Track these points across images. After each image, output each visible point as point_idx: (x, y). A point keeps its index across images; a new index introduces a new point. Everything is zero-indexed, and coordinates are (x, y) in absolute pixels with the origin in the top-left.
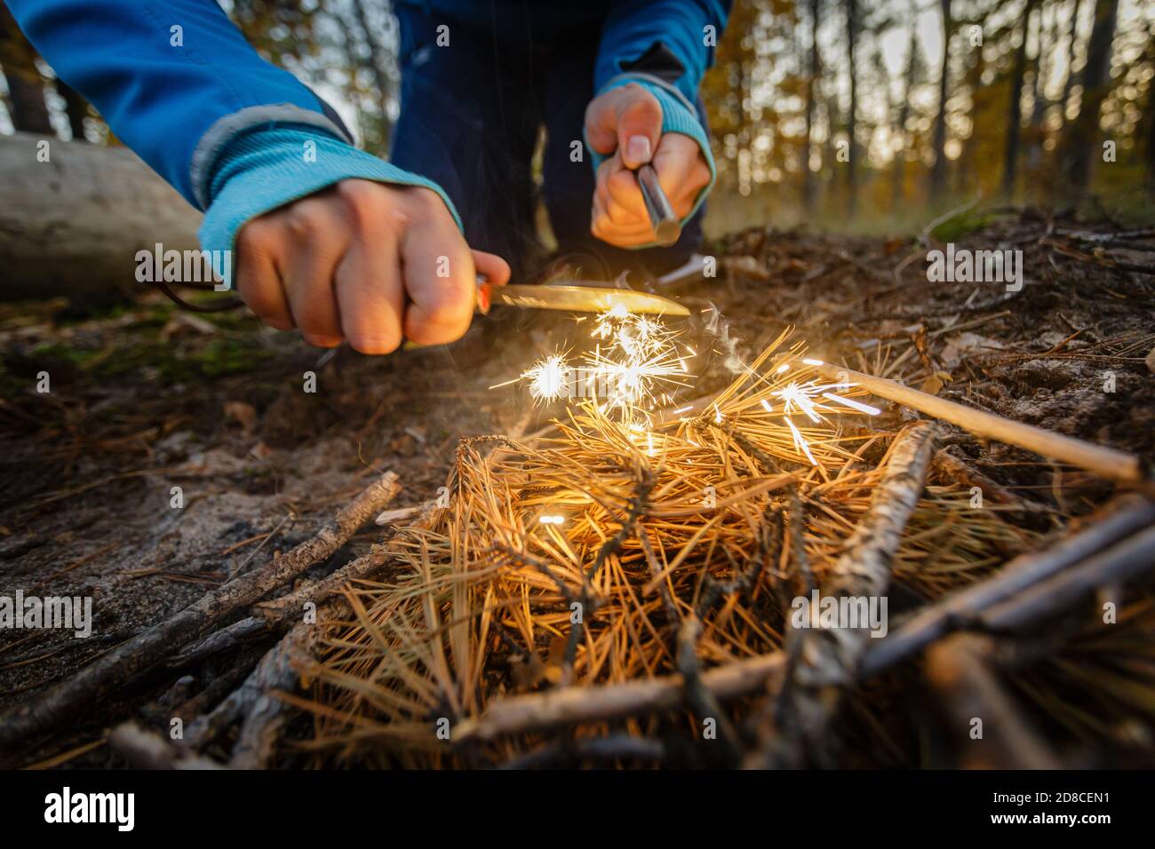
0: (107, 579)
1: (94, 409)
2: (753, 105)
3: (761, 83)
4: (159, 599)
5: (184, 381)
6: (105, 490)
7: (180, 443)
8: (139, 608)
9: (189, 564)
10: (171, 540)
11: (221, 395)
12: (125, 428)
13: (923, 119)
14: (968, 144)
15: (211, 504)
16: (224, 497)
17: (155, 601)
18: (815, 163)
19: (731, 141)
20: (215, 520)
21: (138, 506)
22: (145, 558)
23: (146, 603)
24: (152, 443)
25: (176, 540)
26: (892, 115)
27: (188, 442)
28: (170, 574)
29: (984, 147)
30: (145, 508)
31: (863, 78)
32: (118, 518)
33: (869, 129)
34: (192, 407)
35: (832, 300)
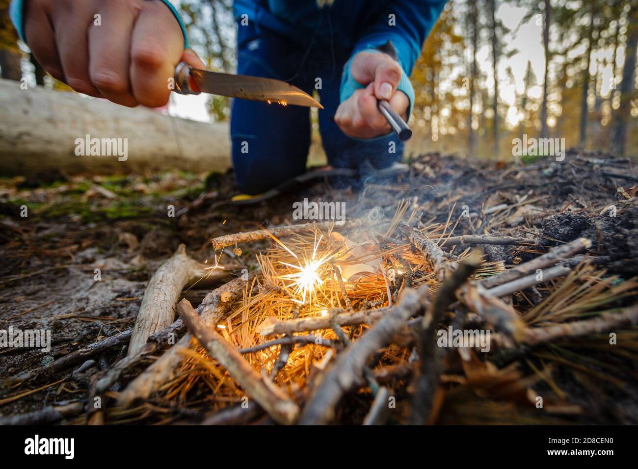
0: (45, 319)
1: (40, 235)
2: (440, 91)
3: (445, 79)
4: (75, 329)
5: (95, 222)
6: (45, 276)
7: (91, 253)
8: (63, 333)
9: (93, 313)
10: (84, 301)
11: (117, 230)
12: (58, 245)
13: (535, 104)
14: (560, 119)
15: (107, 285)
16: (115, 281)
17: (72, 331)
18: (475, 125)
19: (427, 110)
20: (110, 292)
21: (64, 285)
22: (68, 310)
23: (67, 330)
24: (74, 253)
25: (86, 301)
26: (518, 101)
27: (96, 253)
28: (81, 317)
29: (568, 122)
30: (68, 286)
31: (502, 80)
32: (51, 291)
33: (505, 108)
34: (99, 236)
35: (465, 190)
